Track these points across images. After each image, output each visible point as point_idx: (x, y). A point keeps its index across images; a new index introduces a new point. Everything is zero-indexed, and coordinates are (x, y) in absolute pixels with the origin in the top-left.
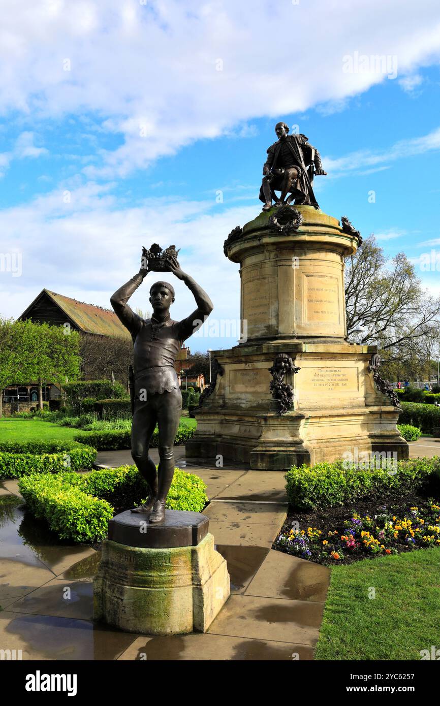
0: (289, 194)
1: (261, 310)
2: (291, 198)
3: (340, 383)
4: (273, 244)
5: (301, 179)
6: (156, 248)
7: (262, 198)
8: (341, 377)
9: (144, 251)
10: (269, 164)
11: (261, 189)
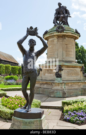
0: (61, 22)
1: (53, 53)
2: (62, 23)
3: (74, 74)
4: (57, 35)
5: (65, 18)
6: (31, 28)
7: (54, 23)
8: (74, 72)
9: (28, 29)
10: (56, 14)
11: (54, 20)
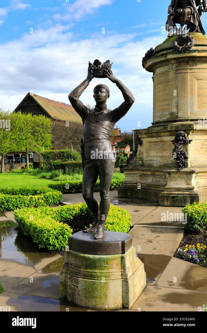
0: (185, 26)
1: (166, 103)
4: (175, 59)
5: (194, 15)
6: (97, 62)
10: (172, 6)
11: (167, 23)
